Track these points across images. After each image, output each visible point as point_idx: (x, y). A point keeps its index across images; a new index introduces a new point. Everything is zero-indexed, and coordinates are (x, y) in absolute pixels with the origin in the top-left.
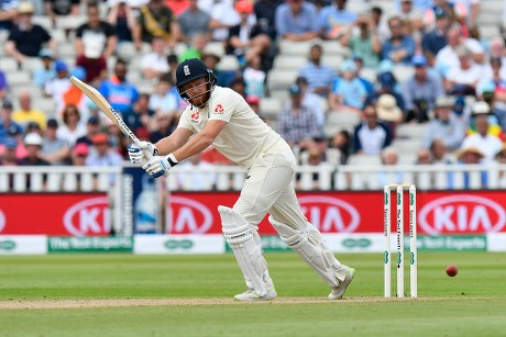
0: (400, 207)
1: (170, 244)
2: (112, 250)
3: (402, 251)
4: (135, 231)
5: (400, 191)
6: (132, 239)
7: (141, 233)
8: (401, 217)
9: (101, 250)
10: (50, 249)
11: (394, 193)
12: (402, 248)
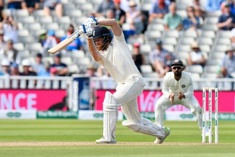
0: (210, 99)
1: (96, 115)
2: (68, 117)
3: (211, 120)
4: (79, 109)
5: (210, 91)
6: (77, 112)
7: (82, 109)
8: (211, 104)
9: (62, 117)
10: (38, 117)
11: (207, 92)
12: (211, 119)
